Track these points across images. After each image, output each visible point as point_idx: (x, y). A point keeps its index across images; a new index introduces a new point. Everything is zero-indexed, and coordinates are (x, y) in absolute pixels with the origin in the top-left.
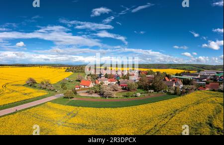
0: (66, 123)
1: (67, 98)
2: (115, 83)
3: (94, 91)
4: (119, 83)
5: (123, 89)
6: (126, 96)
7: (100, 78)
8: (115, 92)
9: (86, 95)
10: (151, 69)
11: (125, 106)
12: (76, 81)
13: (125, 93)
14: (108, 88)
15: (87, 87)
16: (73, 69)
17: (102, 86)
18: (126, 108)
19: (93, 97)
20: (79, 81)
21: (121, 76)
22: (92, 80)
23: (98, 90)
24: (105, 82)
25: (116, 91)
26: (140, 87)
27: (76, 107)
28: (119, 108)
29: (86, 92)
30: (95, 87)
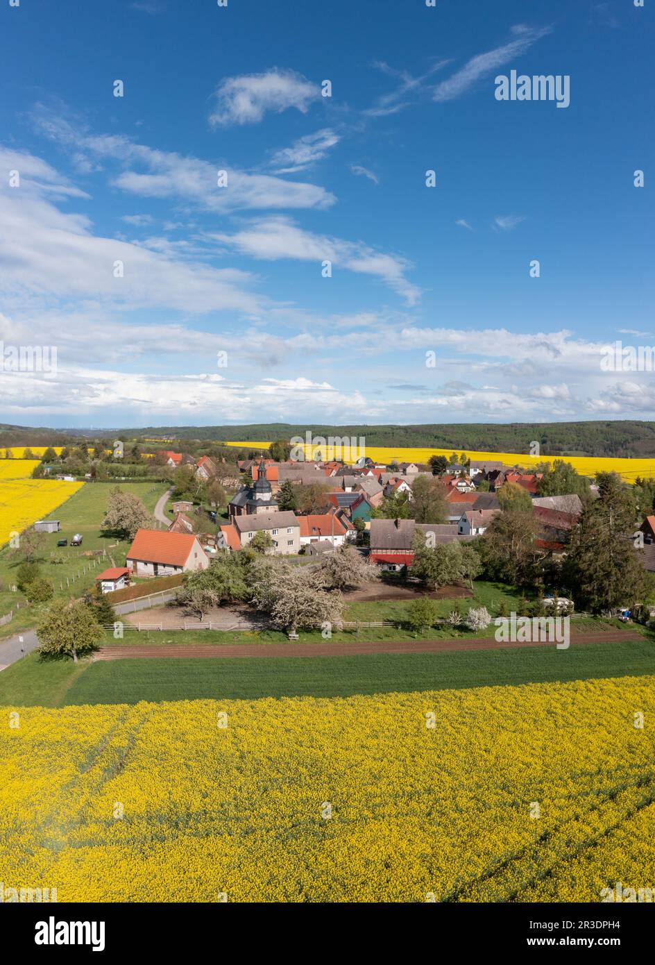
0: (83, 822)
1: (62, 654)
2: (339, 541)
3: (213, 594)
4: (363, 541)
5: (387, 579)
6: (407, 626)
7: (251, 509)
8: (341, 599)
9: (171, 621)
10: (566, 460)
11: (399, 689)
12: (107, 535)
13: (402, 607)
14: (301, 572)
15: (171, 571)
16: (83, 455)
17: (259, 563)
18: (402, 697)
19: (210, 635)
20: (122, 534)
21: (376, 500)
22: (197, 529)
23: (238, 587)
24: (280, 535)
25: (347, 589)
26: (491, 574)
27: (119, 708)
28: (359, 699)
29: (170, 605)
30: (222, 569)
